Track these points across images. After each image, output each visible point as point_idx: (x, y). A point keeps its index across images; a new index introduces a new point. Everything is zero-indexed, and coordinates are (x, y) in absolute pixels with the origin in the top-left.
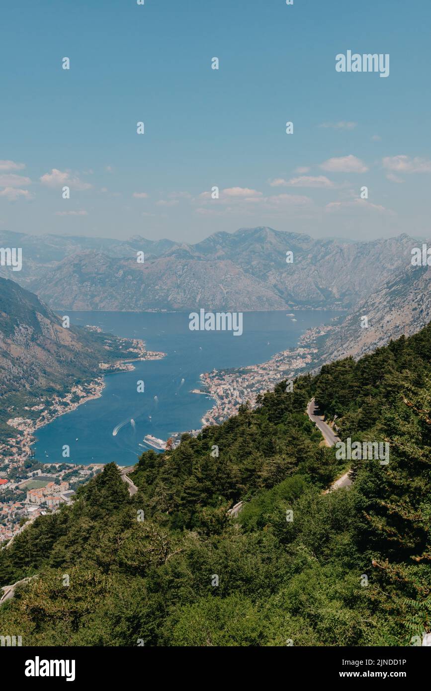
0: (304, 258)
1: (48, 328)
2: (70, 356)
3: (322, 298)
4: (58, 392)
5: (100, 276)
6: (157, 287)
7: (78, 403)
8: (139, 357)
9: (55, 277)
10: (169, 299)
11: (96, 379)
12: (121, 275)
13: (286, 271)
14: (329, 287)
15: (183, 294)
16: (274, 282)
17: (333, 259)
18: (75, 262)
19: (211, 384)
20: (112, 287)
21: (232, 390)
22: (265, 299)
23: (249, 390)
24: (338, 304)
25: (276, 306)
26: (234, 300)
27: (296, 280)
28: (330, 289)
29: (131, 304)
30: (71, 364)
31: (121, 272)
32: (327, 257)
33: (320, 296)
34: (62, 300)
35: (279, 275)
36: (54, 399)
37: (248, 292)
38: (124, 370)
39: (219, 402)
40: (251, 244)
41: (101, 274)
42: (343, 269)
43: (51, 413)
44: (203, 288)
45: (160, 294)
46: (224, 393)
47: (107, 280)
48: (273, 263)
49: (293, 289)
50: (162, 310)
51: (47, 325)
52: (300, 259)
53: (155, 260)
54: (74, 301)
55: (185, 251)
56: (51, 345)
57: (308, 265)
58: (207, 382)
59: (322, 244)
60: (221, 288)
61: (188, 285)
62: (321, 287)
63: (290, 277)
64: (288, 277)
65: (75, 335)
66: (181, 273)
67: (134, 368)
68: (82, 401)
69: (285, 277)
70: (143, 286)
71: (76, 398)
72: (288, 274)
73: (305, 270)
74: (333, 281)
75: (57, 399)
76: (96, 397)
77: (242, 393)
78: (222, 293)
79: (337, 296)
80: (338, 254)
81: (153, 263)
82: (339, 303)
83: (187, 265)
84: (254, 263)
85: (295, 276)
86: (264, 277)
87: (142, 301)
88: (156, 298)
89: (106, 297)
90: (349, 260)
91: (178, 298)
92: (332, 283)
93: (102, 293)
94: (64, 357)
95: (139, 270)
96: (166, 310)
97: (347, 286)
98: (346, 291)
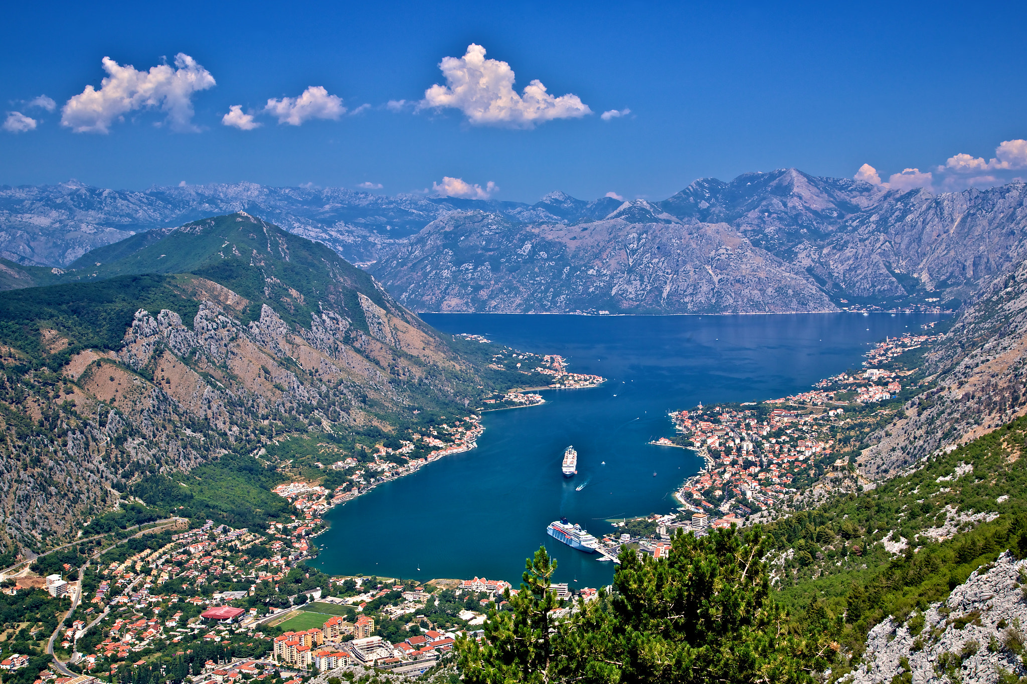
0: (862, 223)
1: (379, 323)
2: (418, 373)
3: (901, 291)
4: (386, 436)
5: (492, 253)
6: (590, 272)
7: (426, 459)
8: (554, 383)
9: (412, 256)
10: (613, 293)
11: (467, 419)
12: (527, 251)
13: (828, 244)
14: (914, 271)
15: (638, 283)
16: (807, 262)
17: (921, 219)
18: (447, 229)
19: (693, 429)
20: (511, 272)
21: (738, 441)
22: (790, 292)
23: (774, 441)
24: (933, 302)
25: (811, 304)
26: (733, 295)
27: (849, 259)
28: (915, 276)
29: (545, 302)
30: (417, 389)
31: (528, 246)
32: (909, 218)
33: (897, 287)
34: (422, 296)
35: (816, 250)
36: (377, 451)
37: (759, 279)
38: (521, 403)
39: (711, 463)
40: (764, 199)
41: (491, 250)
42: (940, 239)
43: (370, 475)
44: (677, 272)
45: (597, 284)
46: (720, 445)
47: (503, 260)
48: (805, 230)
49: (844, 276)
50: (601, 313)
51: (379, 318)
52: (855, 224)
53: (590, 224)
54: (444, 297)
55: (643, 209)
56: (383, 353)
57: (872, 233)
58: (685, 427)
59: (898, 196)
60: (708, 272)
61: (649, 267)
62: (897, 271)
63: (838, 255)
64: (835, 254)
65: (431, 339)
66: (635, 246)
67: (543, 401)
68: (433, 457)
69: (828, 254)
70: (566, 270)
71: (421, 451)
72: (834, 248)
73: (867, 242)
74: (922, 261)
75: (383, 451)
76: (462, 449)
77: (758, 446)
78: (710, 281)
79: (929, 288)
80: (932, 212)
81: (585, 229)
82: (935, 300)
83: (646, 232)
84: (770, 230)
85: (848, 252)
86: (789, 255)
87: (564, 296)
88: (591, 290)
89: (501, 290)
90: (953, 221)
91: (629, 290)
92: (919, 264)
93: (493, 282)
94: (408, 374)
95: (560, 243)
96: (607, 312)
97: (950, 269)
98: (948, 278)
